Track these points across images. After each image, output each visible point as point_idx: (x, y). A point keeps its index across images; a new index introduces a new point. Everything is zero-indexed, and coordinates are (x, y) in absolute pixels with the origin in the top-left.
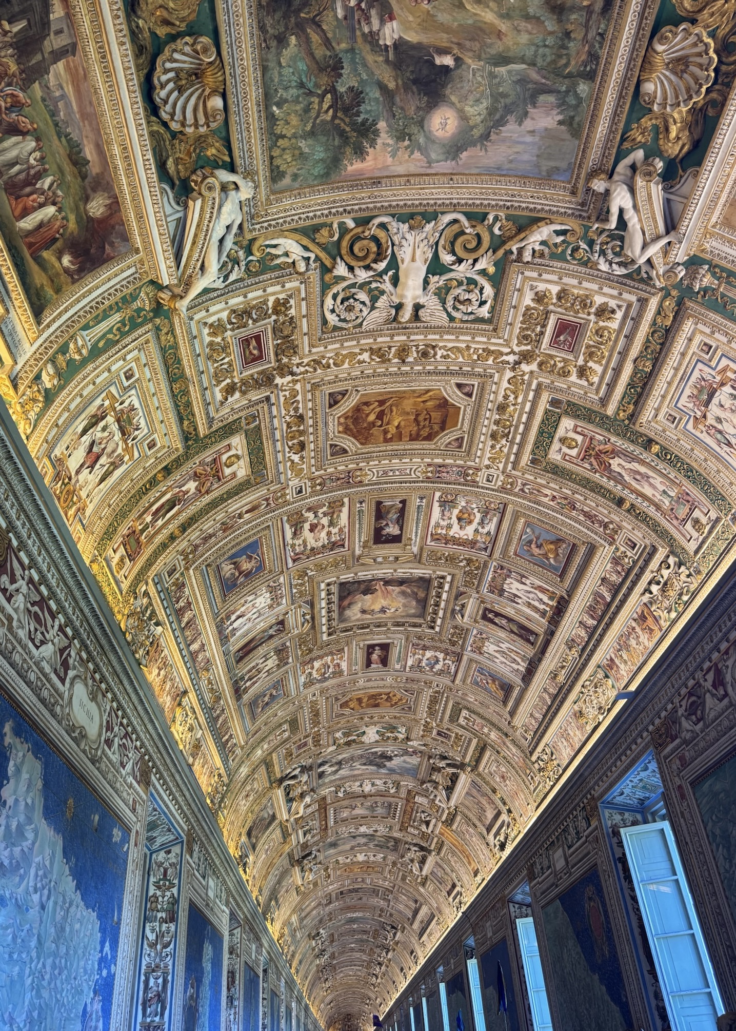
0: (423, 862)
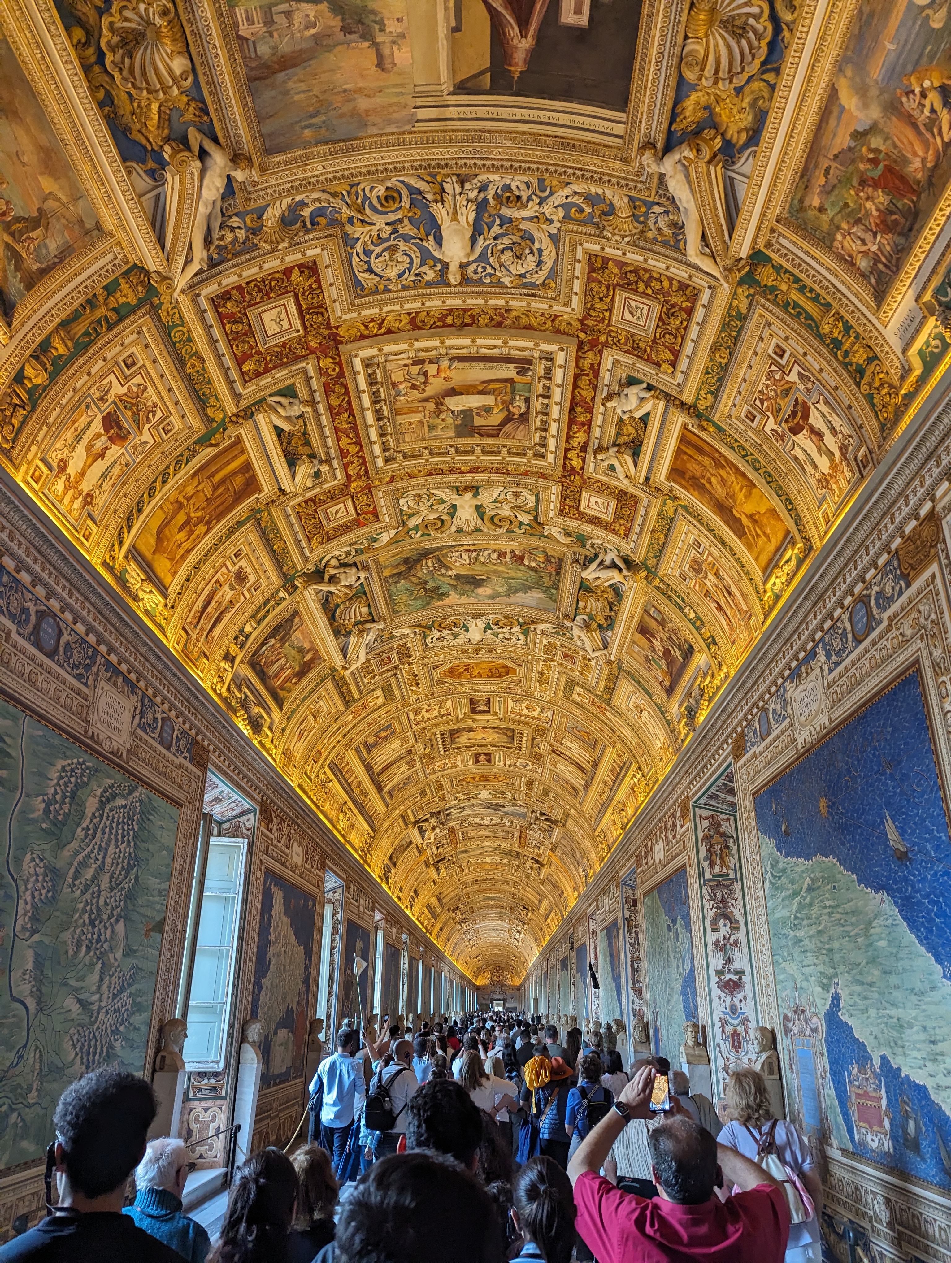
0: (539, 869)
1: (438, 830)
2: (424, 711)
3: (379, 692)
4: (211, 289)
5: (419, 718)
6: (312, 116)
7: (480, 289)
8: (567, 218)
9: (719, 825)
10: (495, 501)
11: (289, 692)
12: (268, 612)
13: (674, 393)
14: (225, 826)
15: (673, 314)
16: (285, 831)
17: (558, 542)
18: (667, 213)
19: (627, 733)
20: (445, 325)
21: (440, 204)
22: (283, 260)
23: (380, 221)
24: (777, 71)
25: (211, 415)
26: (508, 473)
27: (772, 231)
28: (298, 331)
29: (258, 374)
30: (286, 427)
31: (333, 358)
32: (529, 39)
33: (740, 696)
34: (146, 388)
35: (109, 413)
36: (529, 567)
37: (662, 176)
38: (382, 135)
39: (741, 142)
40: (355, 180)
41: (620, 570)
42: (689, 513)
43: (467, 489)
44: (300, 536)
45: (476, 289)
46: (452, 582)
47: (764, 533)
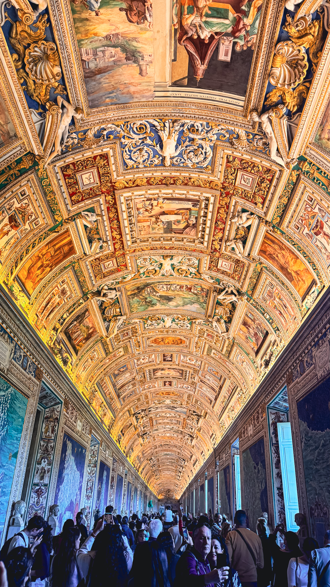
1: (144, 418)
2: (141, 359)
3: (121, 350)
4: (61, 164)
5: (139, 363)
6: (110, 93)
7: (178, 168)
8: (218, 139)
9: (280, 417)
10: (180, 263)
11: (81, 347)
12: (74, 309)
13: (263, 217)
14: (47, 410)
15: (263, 182)
16: (75, 414)
17: (208, 282)
18: (262, 139)
19: (236, 372)
20: (161, 184)
21: (163, 132)
22: (93, 153)
23: (136, 137)
24: (310, 82)
25: (56, 218)
26: (186, 250)
27: (307, 147)
28: (97, 184)
29: (78, 202)
30: (89, 226)
31: (112, 196)
32: (205, 65)
33: (290, 355)
34: (29, 205)
35: (12, 215)
36: (194, 293)
37: (260, 124)
38: (140, 102)
39: (295, 110)
40: (127, 120)
41: (235, 296)
42: (268, 270)
43: (167, 256)
44: (92, 275)
45: (177, 169)
46: (158, 299)
47: (302, 279)
